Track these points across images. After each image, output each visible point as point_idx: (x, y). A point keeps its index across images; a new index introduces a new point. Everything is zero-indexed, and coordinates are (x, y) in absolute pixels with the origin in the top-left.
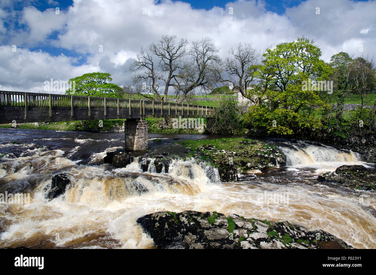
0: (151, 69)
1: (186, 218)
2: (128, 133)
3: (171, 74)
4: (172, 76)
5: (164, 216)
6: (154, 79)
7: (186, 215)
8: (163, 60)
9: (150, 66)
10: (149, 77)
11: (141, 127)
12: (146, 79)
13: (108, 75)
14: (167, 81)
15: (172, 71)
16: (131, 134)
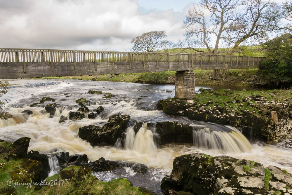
0: (203, 23)
1: (220, 161)
2: (178, 83)
3: (222, 27)
4: (223, 28)
5: (200, 158)
6: (205, 33)
7: (220, 159)
8: (214, 13)
9: (202, 21)
10: (201, 31)
11: (189, 79)
12: (197, 34)
13: (164, 32)
14: (218, 35)
15: (223, 24)
16: (180, 84)
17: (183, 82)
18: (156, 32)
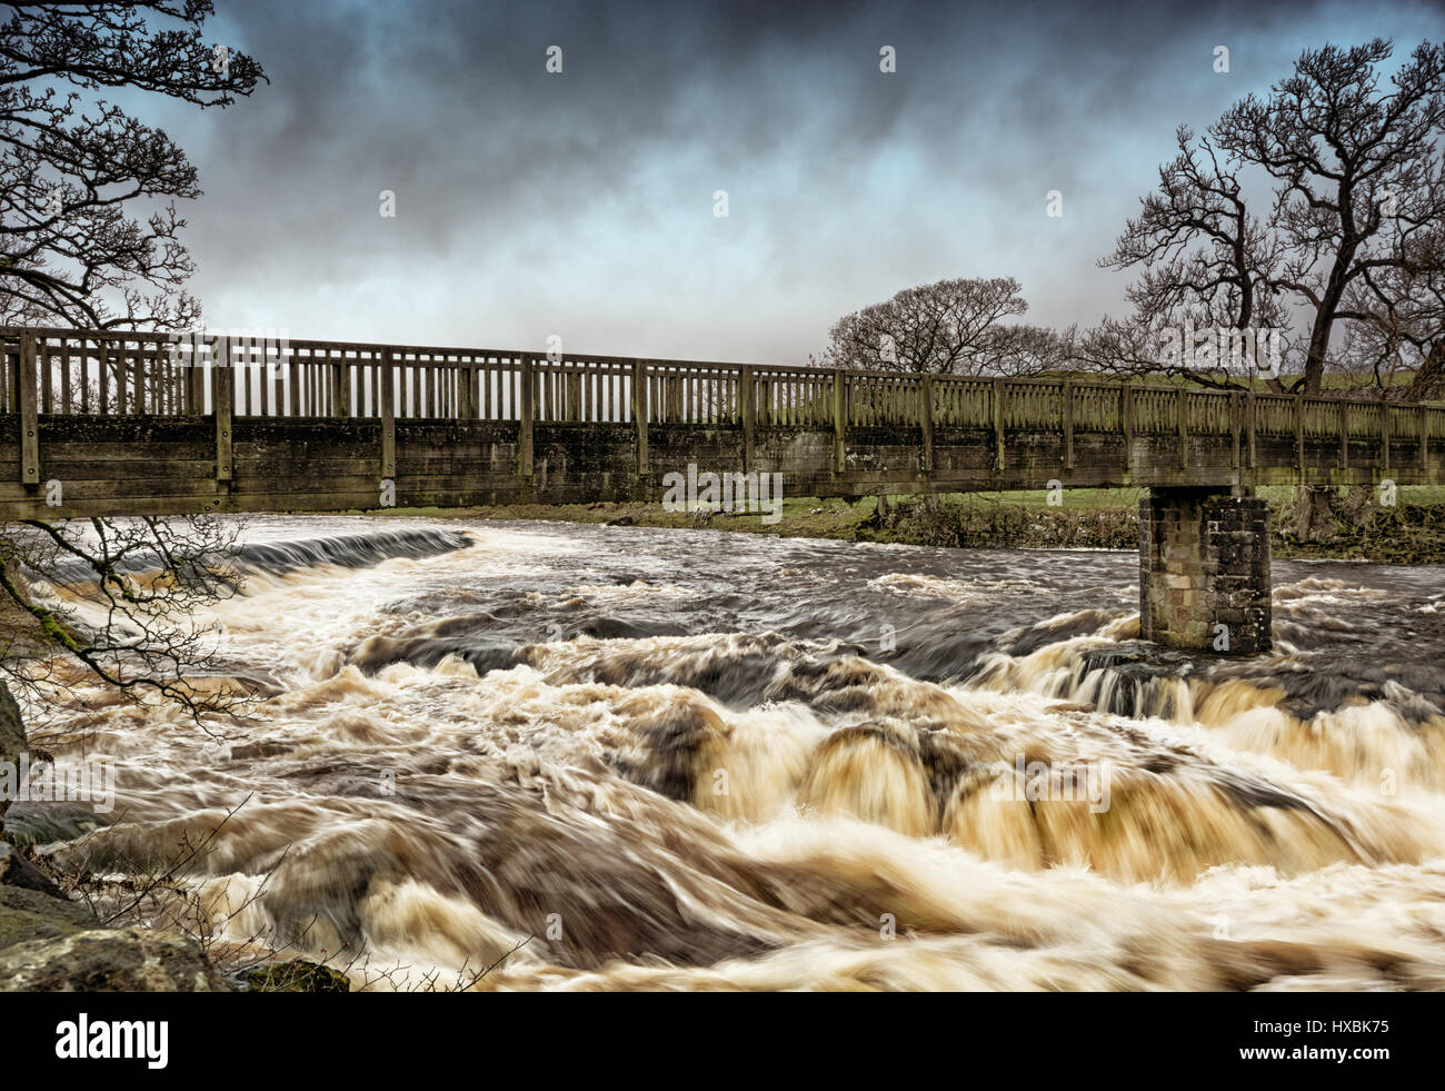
0: (1233, 236)
2: (1163, 560)
3: (1345, 255)
4: (1351, 265)
8: (1297, 186)
9: (1227, 225)
10: (1223, 279)
11: (1235, 533)
12: (1206, 293)
13: (1008, 286)
14: (1321, 298)
15: (1351, 240)
16: (1180, 565)
17: (1197, 553)
18: (965, 286)
